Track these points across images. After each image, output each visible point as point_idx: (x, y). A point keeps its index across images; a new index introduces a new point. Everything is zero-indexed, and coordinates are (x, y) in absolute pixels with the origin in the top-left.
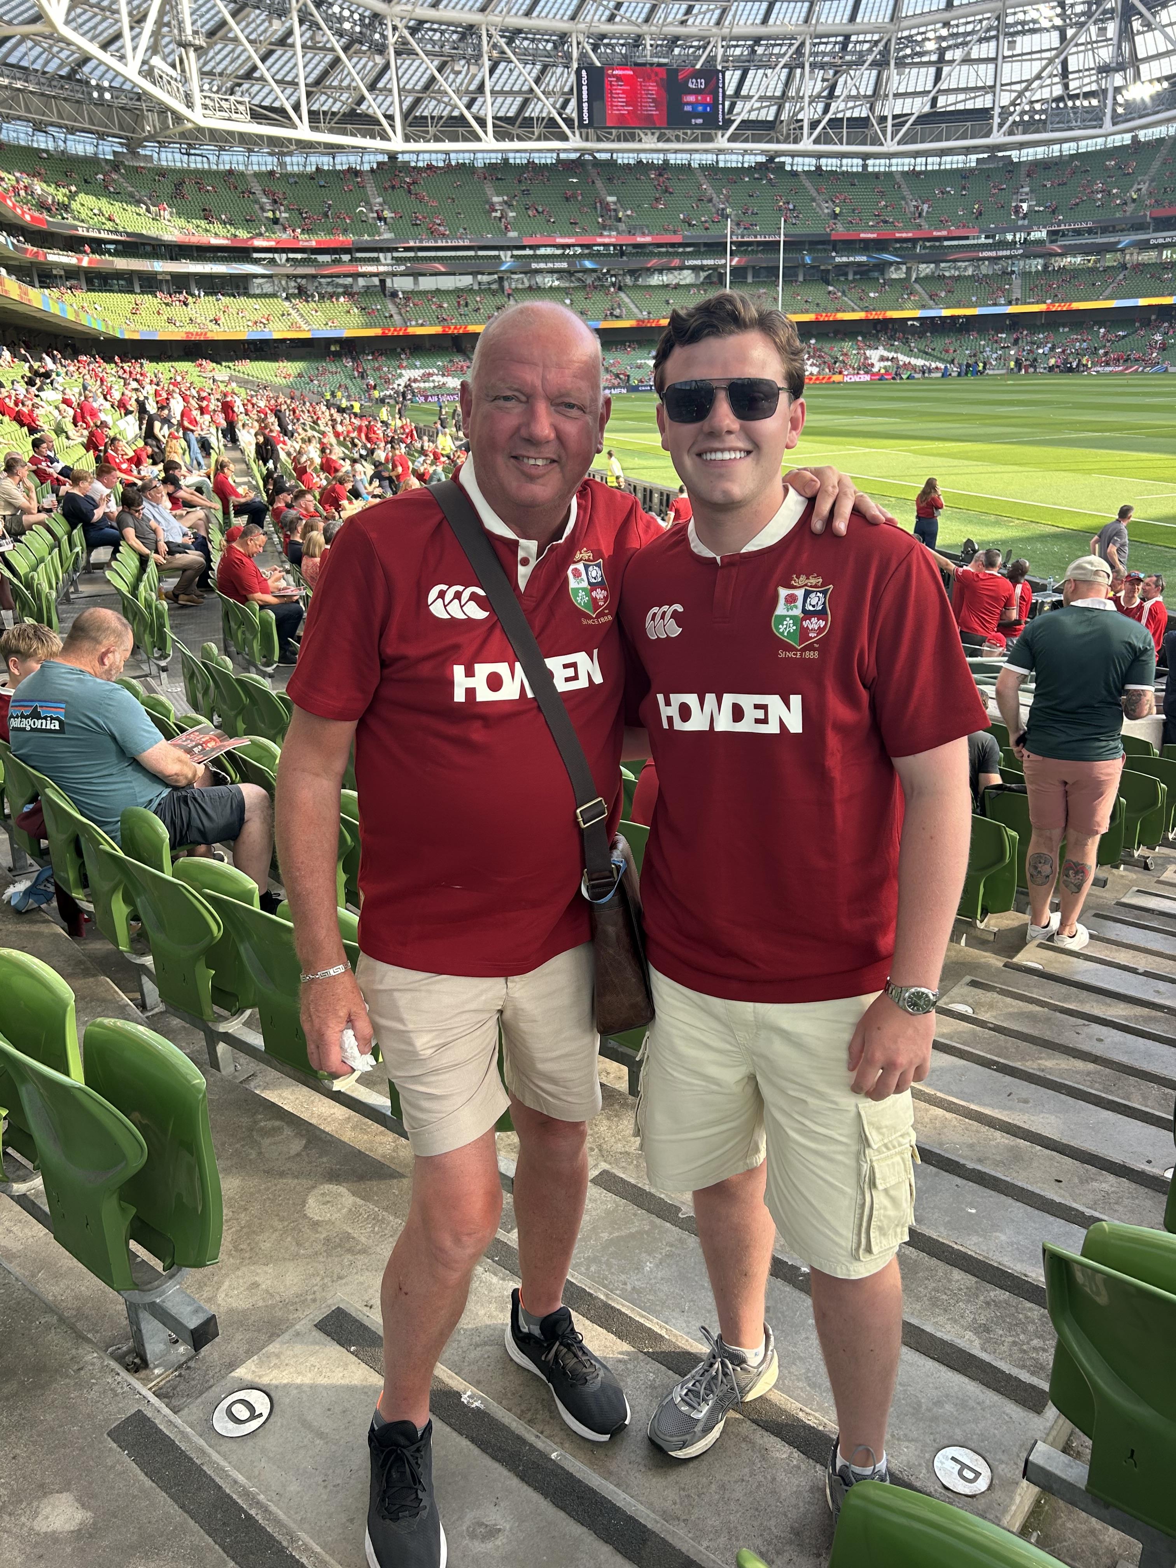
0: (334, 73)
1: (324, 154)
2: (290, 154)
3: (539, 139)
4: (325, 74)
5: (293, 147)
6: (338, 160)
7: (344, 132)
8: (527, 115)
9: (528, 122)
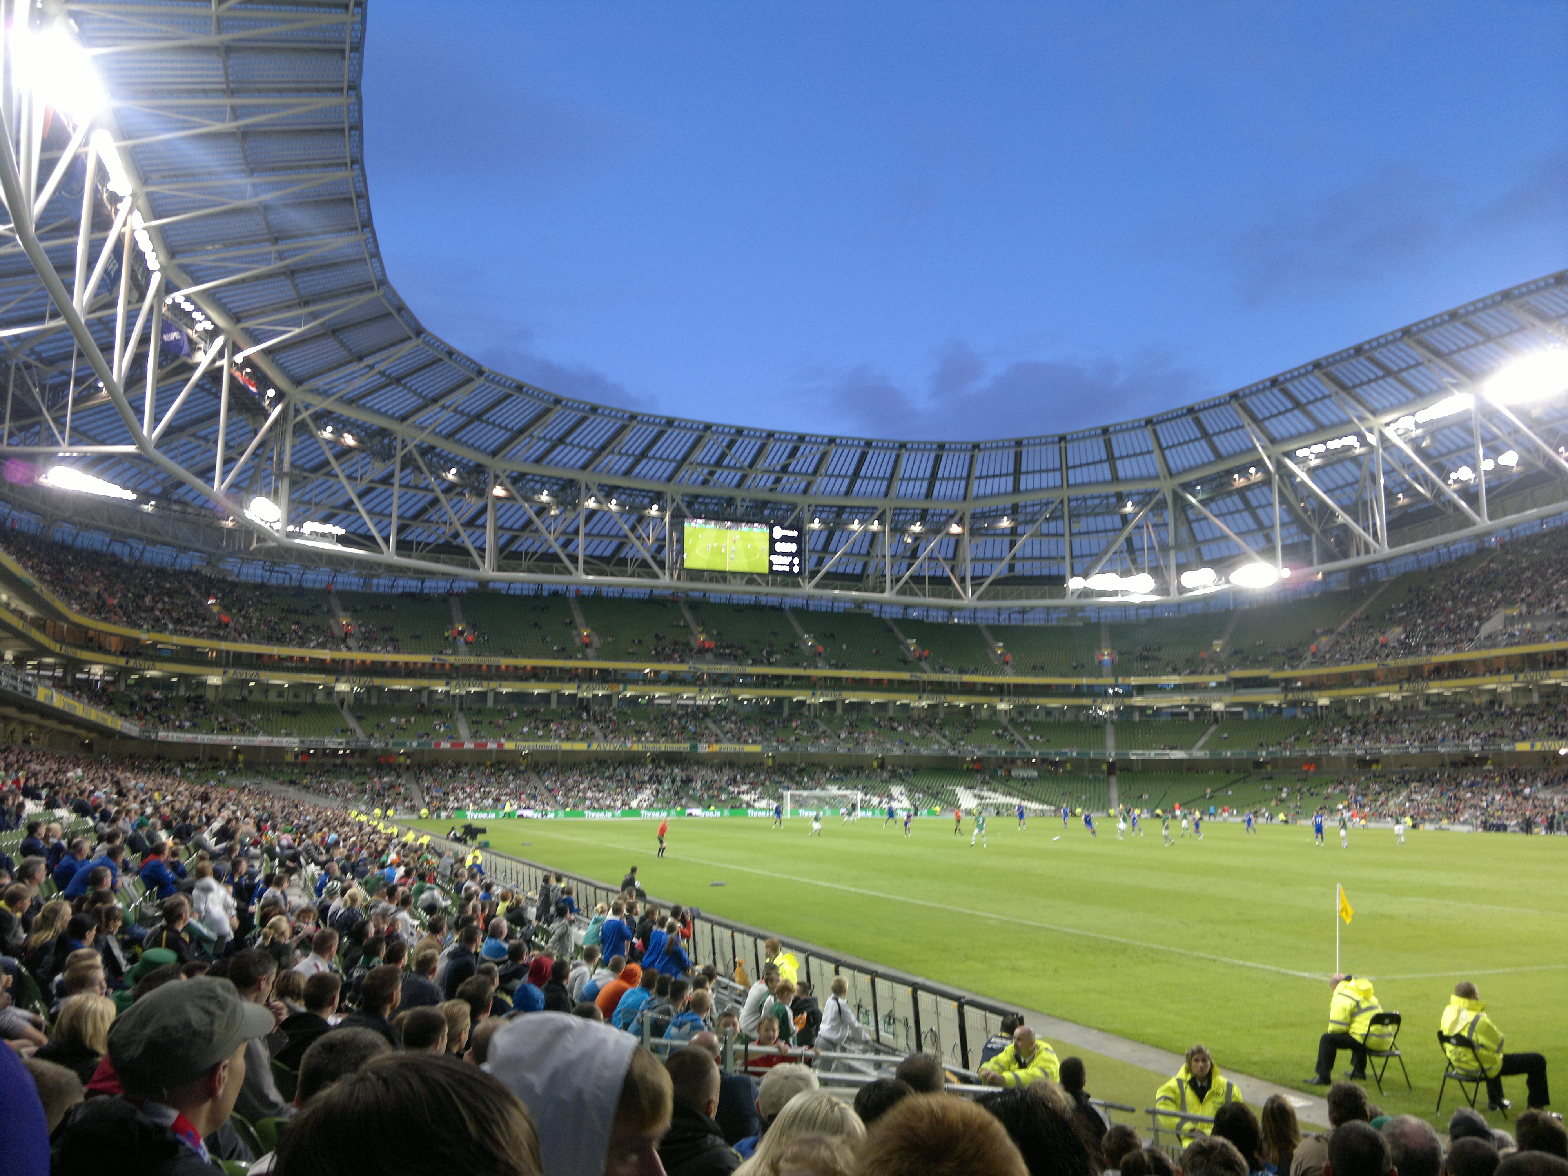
0: (432, 511)
1: (411, 578)
2: (378, 576)
3: (632, 575)
4: (424, 510)
5: (380, 571)
6: (427, 584)
7: (437, 561)
8: (622, 555)
9: (623, 562)
